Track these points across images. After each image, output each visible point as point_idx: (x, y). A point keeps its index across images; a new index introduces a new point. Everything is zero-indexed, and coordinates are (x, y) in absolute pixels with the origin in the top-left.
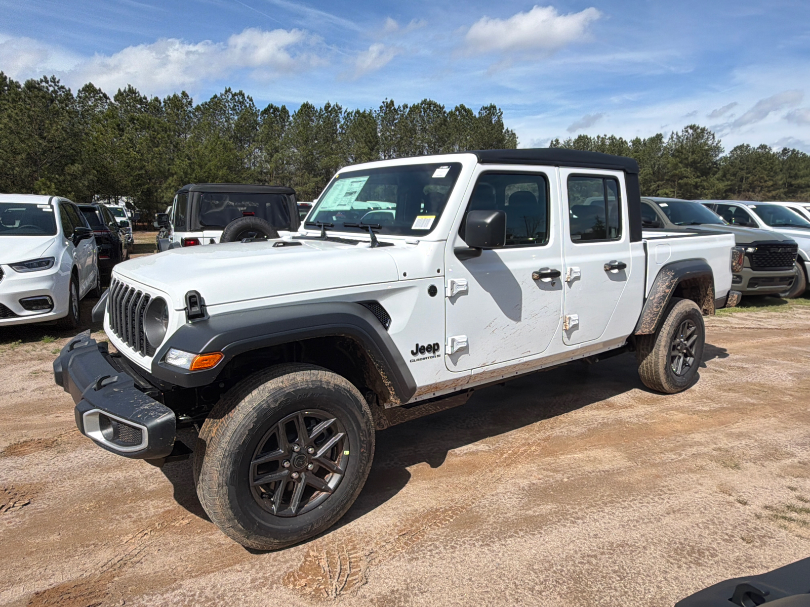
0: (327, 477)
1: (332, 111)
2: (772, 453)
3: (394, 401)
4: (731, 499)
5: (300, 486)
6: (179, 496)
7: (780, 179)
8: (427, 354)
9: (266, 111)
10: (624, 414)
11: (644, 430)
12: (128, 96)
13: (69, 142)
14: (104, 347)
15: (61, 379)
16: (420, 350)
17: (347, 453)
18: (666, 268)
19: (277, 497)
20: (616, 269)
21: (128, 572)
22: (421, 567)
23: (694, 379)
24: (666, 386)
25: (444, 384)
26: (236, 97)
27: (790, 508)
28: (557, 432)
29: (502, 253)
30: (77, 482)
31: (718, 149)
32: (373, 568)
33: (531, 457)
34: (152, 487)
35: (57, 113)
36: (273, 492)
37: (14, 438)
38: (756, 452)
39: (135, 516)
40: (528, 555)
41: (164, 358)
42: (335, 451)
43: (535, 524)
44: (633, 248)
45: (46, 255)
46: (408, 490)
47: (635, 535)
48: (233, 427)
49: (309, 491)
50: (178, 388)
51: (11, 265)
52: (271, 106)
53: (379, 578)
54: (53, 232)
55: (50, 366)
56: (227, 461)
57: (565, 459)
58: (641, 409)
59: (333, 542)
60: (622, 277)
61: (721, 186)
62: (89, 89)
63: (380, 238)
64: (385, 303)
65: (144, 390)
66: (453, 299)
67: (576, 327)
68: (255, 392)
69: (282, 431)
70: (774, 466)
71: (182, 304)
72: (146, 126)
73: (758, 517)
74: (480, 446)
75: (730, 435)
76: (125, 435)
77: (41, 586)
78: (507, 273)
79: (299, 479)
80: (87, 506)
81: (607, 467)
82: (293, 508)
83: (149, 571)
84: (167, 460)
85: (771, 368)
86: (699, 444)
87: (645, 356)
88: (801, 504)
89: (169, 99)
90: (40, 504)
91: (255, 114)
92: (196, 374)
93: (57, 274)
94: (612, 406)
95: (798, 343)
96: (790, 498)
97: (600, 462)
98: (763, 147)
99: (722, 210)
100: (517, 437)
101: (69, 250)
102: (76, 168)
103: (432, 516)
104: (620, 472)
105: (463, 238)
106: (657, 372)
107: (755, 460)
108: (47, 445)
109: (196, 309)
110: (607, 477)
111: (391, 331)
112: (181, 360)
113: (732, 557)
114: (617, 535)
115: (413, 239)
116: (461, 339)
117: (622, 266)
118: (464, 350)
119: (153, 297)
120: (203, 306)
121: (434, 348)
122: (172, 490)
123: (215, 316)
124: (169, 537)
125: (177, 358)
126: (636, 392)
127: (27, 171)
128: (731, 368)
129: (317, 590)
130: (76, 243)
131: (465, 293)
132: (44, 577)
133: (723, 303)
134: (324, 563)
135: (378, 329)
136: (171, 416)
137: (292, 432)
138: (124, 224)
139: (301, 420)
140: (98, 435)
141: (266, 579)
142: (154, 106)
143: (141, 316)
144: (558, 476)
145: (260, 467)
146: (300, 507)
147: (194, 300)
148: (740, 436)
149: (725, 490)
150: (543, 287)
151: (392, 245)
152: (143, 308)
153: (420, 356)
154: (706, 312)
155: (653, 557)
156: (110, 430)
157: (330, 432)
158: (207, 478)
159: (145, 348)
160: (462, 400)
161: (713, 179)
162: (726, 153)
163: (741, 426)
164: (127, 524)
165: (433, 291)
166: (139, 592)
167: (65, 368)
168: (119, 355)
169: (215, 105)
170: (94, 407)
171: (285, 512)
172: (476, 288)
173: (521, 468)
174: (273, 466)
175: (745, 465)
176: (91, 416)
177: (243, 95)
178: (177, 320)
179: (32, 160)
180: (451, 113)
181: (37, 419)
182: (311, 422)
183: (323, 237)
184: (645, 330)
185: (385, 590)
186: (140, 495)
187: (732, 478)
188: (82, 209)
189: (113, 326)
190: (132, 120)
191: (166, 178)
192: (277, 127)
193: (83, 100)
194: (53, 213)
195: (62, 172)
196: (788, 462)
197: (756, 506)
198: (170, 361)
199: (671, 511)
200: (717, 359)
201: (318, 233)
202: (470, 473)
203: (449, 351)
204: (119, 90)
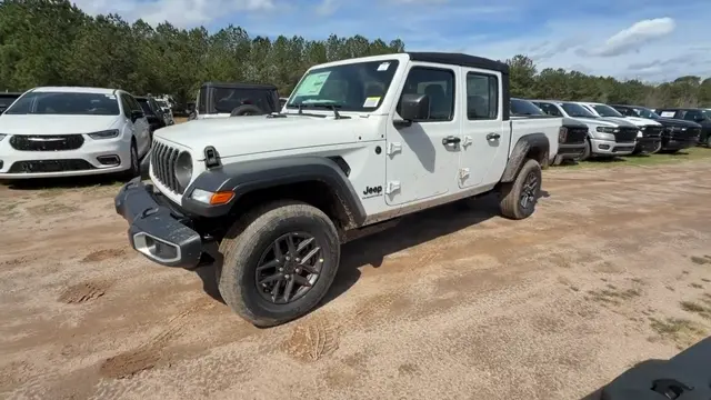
0: (309, 277)
1: (298, 41)
2: (587, 257)
3: (352, 225)
4: (567, 287)
5: (291, 283)
6: (206, 288)
7: (569, 90)
8: (374, 194)
9: (255, 41)
10: (492, 232)
11: (505, 243)
12: (166, 28)
13: (129, 58)
14: (150, 188)
15: (120, 210)
16: (370, 190)
17: (321, 260)
18: (522, 139)
19: (275, 291)
20: (494, 138)
21: (173, 343)
22: (373, 337)
23: (533, 210)
24: (517, 214)
25: (385, 214)
27: (604, 292)
28: (451, 244)
29: (423, 125)
30: (137, 279)
31: (533, 71)
32: (341, 338)
33: (437, 260)
34: (188, 283)
35: (119, 38)
36: (272, 287)
37: (93, 249)
38: (576, 257)
39: (177, 303)
40: (443, 326)
41: (190, 196)
42: (313, 261)
43: (445, 306)
44: (505, 125)
45: (113, 128)
46: (360, 282)
47: (510, 312)
48: (243, 245)
49: (296, 286)
50: (202, 217)
51: (89, 134)
52: (259, 38)
53: (346, 344)
54: (117, 113)
55: (113, 201)
56: (240, 269)
57: (460, 261)
58: (502, 229)
59: (313, 319)
60: (496, 144)
61: (534, 94)
62: (140, 23)
63: (341, 113)
64: (346, 158)
65: (176, 218)
66: (392, 156)
67: (467, 176)
68: (258, 220)
69: (277, 245)
70: (589, 265)
71: (202, 156)
72: (178, 49)
73: (587, 299)
74: (403, 253)
75: (560, 245)
76: (165, 251)
77: (110, 354)
78: (427, 139)
79: (290, 279)
80: (143, 296)
81: (487, 267)
82: (286, 298)
83: (188, 341)
84: (198, 266)
85: (577, 204)
86: (542, 251)
87: (505, 196)
88: (611, 291)
90: (110, 295)
91: (248, 43)
92: (215, 207)
93: (120, 141)
94: (483, 227)
95: (592, 188)
96: (603, 286)
97: (482, 263)
98: (560, 70)
99: (541, 105)
100: (427, 247)
101: (129, 126)
102: (134, 75)
103: (378, 300)
104: (495, 271)
105: (399, 113)
106: (512, 206)
107: (578, 261)
108: (116, 254)
109: (213, 160)
110: (487, 274)
111: (350, 178)
112: (203, 197)
113: (575, 326)
114: (499, 313)
115: (365, 114)
116: (396, 183)
117: (497, 137)
118: (397, 191)
119: (181, 151)
120: (218, 158)
121: (378, 190)
122: (202, 285)
123: (228, 165)
124: (201, 317)
125: (201, 195)
126: (497, 218)
127: (103, 77)
128: (552, 203)
129: (304, 354)
130: (134, 121)
131: (399, 152)
132: (113, 348)
133: (552, 164)
134: (308, 335)
135: (342, 174)
136: (197, 237)
137: (284, 247)
138: (167, 111)
139: (291, 239)
140: (146, 250)
141: (269, 346)
142: (183, 36)
143: (173, 165)
144: (457, 273)
145: (263, 271)
146: (290, 297)
147: (211, 153)
148: (565, 246)
149: (563, 281)
150: (448, 149)
151: (349, 118)
152: (174, 159)
153: (369, 195)
154: (542, 168)
155: (525, 328)
156: (154, 247)
157: (310, 247)
158: (225, 280)
159: (177, 188)
160: (394, 224)
161: (529, 90)
162: (539, 74)
163: (565, 240)
164: (171, 308)
165: (378, 150)
166: (180, 357)
167: (122, 203)
168: (161, 194)
169: (222, 35)
170: (142, 230)
171: (280, 301)
172: (406, 148)
173: (432, 267)
174: (272, 271)
175: (572, 264)
176: (139, 237)
178: (199, 168)
179: (106, 70)
180: (372, 44)
181: (109, 236)
182: (297, 240)
183: (300, 113)
184: (508, 179)
185: (351, 353)
186: (180, 288)
187: (566, 273)
188: (139, 100)
189: (156, 173)
190: (170, 44)
191: (193, 83)
192: (262, 51)
193: (136, 31)
194: (116, 101)
195: (125, 78)
196: (598, 262)
197: (583, 291)
198: (195, 198)
199: (531, 296)
200: (543, 198)
201: (297, 111)
202: (400, 271)
203: (388, 192)
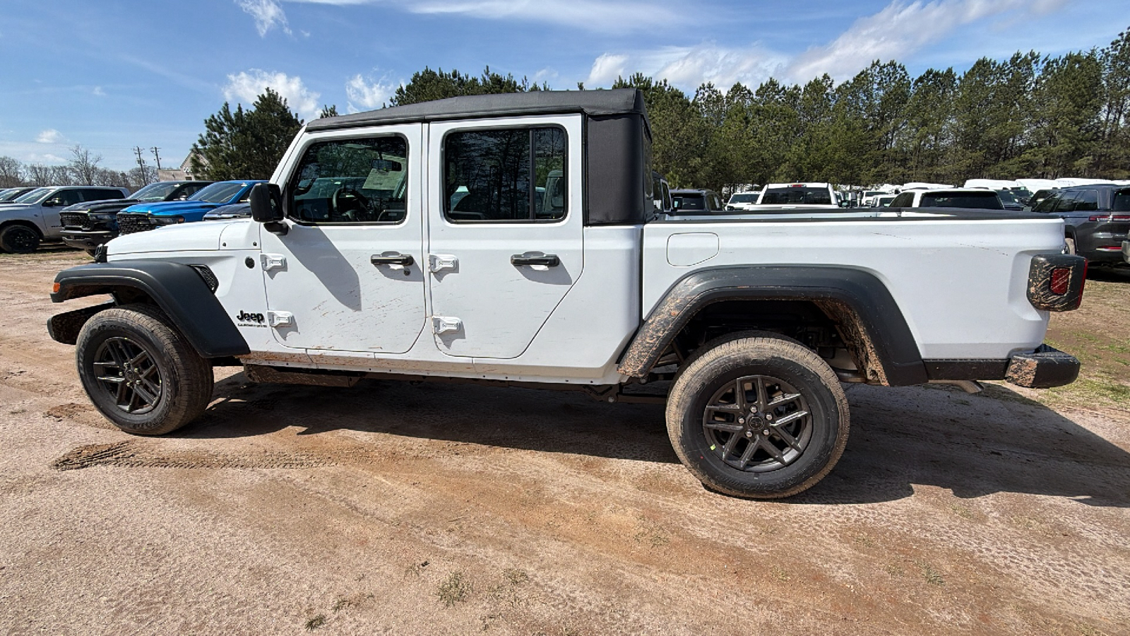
16: (245, 316)
26: (885, 69)
89: (810, 84)
121: (258, 317)
153: (246, 322)
177: (894, 65)
204: (762, 84)
